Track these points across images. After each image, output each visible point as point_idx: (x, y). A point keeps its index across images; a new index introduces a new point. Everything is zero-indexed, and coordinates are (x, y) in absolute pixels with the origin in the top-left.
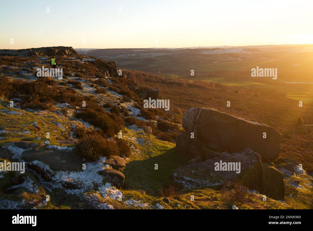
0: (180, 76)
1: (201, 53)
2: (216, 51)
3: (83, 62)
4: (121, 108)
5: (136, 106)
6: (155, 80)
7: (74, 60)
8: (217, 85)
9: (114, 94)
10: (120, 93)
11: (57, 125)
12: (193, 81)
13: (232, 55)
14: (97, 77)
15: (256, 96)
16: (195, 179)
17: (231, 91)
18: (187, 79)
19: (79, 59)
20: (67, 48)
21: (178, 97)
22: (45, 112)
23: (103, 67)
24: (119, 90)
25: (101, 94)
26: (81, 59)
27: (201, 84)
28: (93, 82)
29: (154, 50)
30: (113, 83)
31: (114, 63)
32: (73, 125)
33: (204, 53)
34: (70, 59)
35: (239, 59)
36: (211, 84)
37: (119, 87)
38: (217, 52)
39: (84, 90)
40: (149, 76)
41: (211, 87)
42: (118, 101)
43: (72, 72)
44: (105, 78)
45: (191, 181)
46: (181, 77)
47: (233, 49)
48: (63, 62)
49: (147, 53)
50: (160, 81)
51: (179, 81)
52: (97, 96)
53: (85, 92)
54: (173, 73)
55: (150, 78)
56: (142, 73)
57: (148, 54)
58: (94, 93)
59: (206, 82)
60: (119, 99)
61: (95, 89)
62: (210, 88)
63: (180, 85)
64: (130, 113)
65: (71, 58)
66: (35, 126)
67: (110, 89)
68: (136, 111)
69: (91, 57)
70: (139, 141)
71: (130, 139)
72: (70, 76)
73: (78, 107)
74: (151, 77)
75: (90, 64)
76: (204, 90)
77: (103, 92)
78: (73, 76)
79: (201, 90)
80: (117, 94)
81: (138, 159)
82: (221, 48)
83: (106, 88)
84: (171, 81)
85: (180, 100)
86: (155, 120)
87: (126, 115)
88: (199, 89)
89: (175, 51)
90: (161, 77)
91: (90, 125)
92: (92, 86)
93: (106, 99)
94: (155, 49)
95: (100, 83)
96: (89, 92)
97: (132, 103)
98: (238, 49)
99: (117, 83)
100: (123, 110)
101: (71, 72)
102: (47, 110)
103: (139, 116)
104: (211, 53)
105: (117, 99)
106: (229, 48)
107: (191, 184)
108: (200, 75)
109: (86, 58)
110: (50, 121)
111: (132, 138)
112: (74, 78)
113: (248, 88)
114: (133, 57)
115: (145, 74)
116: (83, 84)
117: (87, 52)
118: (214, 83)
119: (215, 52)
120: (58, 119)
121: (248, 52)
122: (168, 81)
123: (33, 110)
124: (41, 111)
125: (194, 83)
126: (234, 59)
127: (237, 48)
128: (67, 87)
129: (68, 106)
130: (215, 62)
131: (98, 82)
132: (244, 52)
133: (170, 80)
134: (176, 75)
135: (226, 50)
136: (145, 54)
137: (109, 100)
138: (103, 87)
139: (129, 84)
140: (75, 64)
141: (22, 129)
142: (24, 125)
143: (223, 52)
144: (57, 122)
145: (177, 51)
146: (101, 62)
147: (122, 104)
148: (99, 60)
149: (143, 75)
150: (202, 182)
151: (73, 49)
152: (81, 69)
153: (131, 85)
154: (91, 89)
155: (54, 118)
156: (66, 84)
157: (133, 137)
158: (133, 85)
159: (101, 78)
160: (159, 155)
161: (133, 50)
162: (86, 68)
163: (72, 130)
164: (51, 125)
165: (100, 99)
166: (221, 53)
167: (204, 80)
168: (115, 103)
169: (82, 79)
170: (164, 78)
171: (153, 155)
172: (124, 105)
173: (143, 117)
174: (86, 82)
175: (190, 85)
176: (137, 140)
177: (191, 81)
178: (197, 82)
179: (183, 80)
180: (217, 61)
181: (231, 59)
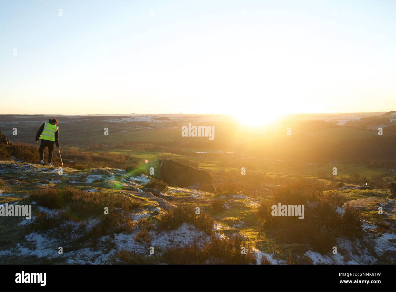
0: (81, 148)
1: (106, 121)
2: (124, 119)
8: (127, 157)
12: (98, 154)
13: (141, 124)
18: (91, 152)
27: (108, 157)
29: (45, 117)
31: (1, 132)
33: (109, 122)
35: (149, 128)
36: (120, 156)
38: (124, 121)
41: (120, 160)
46: (83, 150)
47: (142, 117)
49: (35, 121)
51: (80, 154)
54: (71, 145)
56: (31, 146)
57: (37, 122)
59: (114, 154)
76: (113, 163)
79: (109, 164)
82: (129, 116)
88: (106, 163)
89: (73, 119)
94: (47, 116)
98: (147, 118)
104: (117, 121)
106: (138, 116)
108: (106, 146)
114: (14, 125)
115: (34, 146)
118: (123, 155)
119: (121, 121)
121: (157, 121)
122: (67, 154)
125: (100, 156)
126: (143, 128)
127: (147, 116)
130: (123, 131)
132: (154, 120)
133: (69, 153)
134: (76, 147)
135: (134, 119)
136: (31, 122)
143: (131, 121)
145: (76, 119)
161: (15, 117)
166: (129, 121)
167: (110, 152)
175: (95, 159)
177: (96, 154)
178: (103, 155)
179: (86, 153)
180: (125, 130)
181: (141, 129)
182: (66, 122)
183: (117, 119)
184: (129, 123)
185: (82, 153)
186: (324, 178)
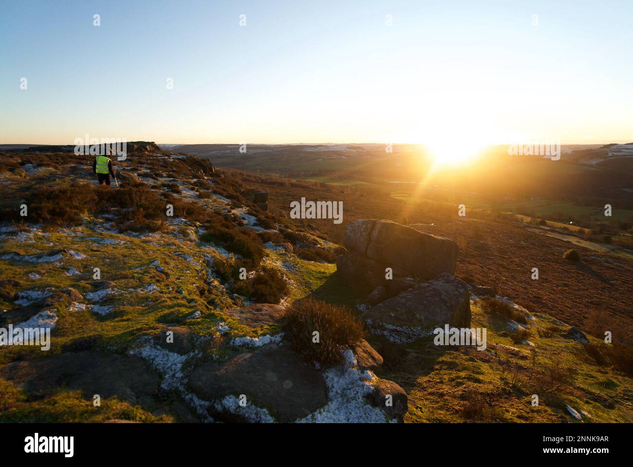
0: (281, 175)
1: (303, 150)
2: (319, 148)
3: (172, 160)
4: (232, 216)
5: (250, 213)
6: (254, 179)
7: (161, 158)
8: (322, 185)
9: (220, 199)
10: (227, 197)
11: (186, 259)
12: (296, 181)
13: (335, 153)
14: (194, 177)
15: (362, 195)
16: (401, 326)
17: (337, 191)
18: (290, 179)
19: (167, 156)
20: (148, 143)
21: (281, 198)
22: (157, 236)
23: (195, 165)
24: (225, 193)
25: (206, 199)
26: (169, 156)
27: (305, 183)
28: (192, 184)
30: (215, 185)
31: (208, 160)
32: (207, 256)
33: (307, 150)
34: (155, 156)
35: (343, 157)
36: (316, 184)
37: (224, 190)
38: (320, 150)
39: (183, 195)
40: (247, 176)
42: (228, 207)
43: (163, 172)
44: (204, 179)
45: (395, 331)
46: (283, 176)
47: (336, 146)
48: (147, 160)
50: (260, 181)
51: (280, 181)
52: (201, 202)
53: (185, 197)
54: (273, 172)
55: (248, 178)
56: (239, 172)
58: (196, 198)
59: (310, 182)
60: (228, 205)
61: (197, 193)
62: (314, 188)
63: (282, 184)
64: (245, 222)
65: (157, 155)
66: (158, 269)
67: (215, 192)
68: (251, 220)
69: (180, 154)
70: (286, 266)
71: (275, 264)
72: (162, 176)
73: (198, 223)
74: (250, 176)
75: (180, 162)
76: (309, 190)
77: (208, 197)
78: (165, 177)
80: (224, 198)
81: (299, 297)
82: (324, 145)
83: (210, 191)
84: (272, 181)
85: (283, 202)
86: (276, 230)
87: (241, 224)
89: (274, 148)
90: (260, 176)
91: (226, 252)
92: (192, 189)
93: (212, 205)
95: (201, 184)
96: (190, 197)
97: (245, 209)
98: (342, 147)
99: (220, 184)
100: (235, 218)
101: (161, 172)
102: (159, 232)
103: (255, 225)
104: (314, 150)
105: (226, 205)
107: (398, 335)
108: (303, 173)
109: (174, 154)
110: (172, 252)
111: (276, 263)
112: (167, 179)
113: (354, 187)
114: (227, 153)
115: (242, 173)
116: (181, 187)
117: (172, 148)
118: (318, 182)
120: (182, 248)
121: (351, 150)
122: (269, 181)
123: (137, 234)
124: (151, 234)
125: (297, 183)
126: (338, 157)
128: (161, 191)
129: (185, 223)
130: (318, 160)
131: (198, 184)
132: (348, 150)
134: (277, 174)
135: (329, 148)
137: (217, 206)
138: (205, 190)
139: (233, 185)
140: (163, 162)
141: (139, 279)
142: (139, 269)
143: (326, 150)
144: (185, 254)
145: (277, 148)
146: (194, 159)
147: (233, 211)
148: (191, 157)
149: (240, 174)
150: (412, 330)
151: (155, 144)
152: (171, 168)
153: (236, 186)
154: (192, 193)
155: (175, 246)
156: (160, 187)
157: (277, 260)
158: (238, 186)
159: (200, 179)
160: (321, 286)
161: (228, 146)
162: (177, 167)
163: (208, 263)
164: (178, 260)
165: (205, 205)
167: (307, 179)
168: (224, 209)
169: (178, 181)
170: (263, 178)
171: (314, 288)
172: (236, 211)
173: (261, 227)
174: (183, 184)
175: (293, 185)
176: (284, 265)
177: (294, 181)
178: (300, 181)
179: (285, 180)
180: (320, 158)
181: (335, 157)
182: (268, 151)
183: (314, 148)
184: (325, 152)
185: (282, 180)
186: (523, 214)
